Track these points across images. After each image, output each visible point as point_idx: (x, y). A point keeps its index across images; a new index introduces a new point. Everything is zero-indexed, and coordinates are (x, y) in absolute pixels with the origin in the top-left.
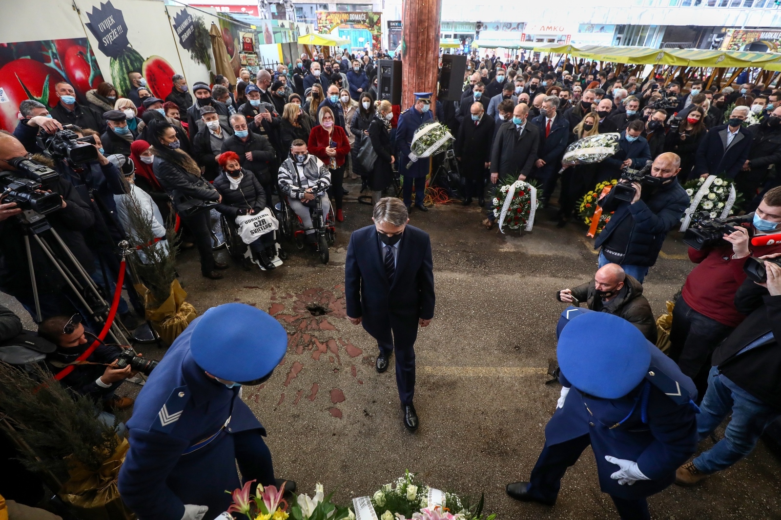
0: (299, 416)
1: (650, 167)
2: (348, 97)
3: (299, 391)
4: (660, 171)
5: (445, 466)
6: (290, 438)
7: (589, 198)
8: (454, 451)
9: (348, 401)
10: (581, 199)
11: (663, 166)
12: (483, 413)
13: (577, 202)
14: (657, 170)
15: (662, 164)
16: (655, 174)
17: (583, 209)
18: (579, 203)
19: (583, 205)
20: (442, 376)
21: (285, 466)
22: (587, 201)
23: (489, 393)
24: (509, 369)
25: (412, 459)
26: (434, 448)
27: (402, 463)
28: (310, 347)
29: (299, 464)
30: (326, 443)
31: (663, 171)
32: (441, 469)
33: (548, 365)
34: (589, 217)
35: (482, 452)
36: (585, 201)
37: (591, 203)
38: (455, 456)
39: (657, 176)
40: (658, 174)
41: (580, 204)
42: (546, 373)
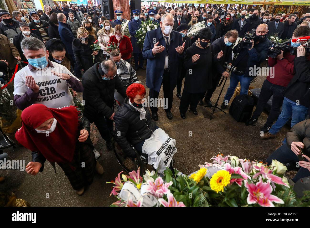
1: (255, 32)
2: (109, 26)
4: (261, 32)
11: (262, 30)
14: (259, 32)
15: (262, 29)
16: (258, 34)
24: (189, 119)
31: (262, 32)
33: (203, 114)
35: (190, 152)
39: (260, 35)
40: (260, 34)
42: (203, 117)
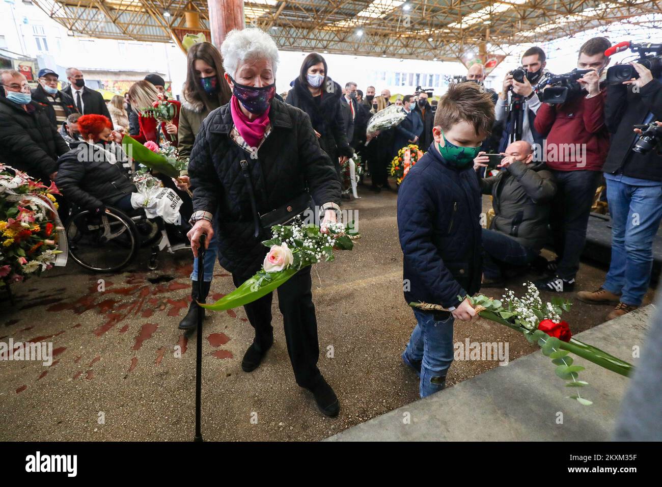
0: (167, 373)
3: (159, 349)
5: (381, 358)
6: (160, 399)
7: (397, 162)
8: (383, 344)
9: (235, 340)
10: (390, 165)
12: (393, 308)
13: (388, 168)
17: (394, 172)
18: (389, 168)
19: (393, 169)
20: (336, 292)
21: (162, 433)
22: (395, 165)
23: (389, 293)
25: (342, 364)
26: (361, 347)
27: (332, 373)
28: (162, 307)
29: (186, 422)
30: (221, 387)
32: (379, 363)
34: (400, 178)
36: (394, 165)
37: (398, 166)
38: (386, 348)
41: (390, 170)
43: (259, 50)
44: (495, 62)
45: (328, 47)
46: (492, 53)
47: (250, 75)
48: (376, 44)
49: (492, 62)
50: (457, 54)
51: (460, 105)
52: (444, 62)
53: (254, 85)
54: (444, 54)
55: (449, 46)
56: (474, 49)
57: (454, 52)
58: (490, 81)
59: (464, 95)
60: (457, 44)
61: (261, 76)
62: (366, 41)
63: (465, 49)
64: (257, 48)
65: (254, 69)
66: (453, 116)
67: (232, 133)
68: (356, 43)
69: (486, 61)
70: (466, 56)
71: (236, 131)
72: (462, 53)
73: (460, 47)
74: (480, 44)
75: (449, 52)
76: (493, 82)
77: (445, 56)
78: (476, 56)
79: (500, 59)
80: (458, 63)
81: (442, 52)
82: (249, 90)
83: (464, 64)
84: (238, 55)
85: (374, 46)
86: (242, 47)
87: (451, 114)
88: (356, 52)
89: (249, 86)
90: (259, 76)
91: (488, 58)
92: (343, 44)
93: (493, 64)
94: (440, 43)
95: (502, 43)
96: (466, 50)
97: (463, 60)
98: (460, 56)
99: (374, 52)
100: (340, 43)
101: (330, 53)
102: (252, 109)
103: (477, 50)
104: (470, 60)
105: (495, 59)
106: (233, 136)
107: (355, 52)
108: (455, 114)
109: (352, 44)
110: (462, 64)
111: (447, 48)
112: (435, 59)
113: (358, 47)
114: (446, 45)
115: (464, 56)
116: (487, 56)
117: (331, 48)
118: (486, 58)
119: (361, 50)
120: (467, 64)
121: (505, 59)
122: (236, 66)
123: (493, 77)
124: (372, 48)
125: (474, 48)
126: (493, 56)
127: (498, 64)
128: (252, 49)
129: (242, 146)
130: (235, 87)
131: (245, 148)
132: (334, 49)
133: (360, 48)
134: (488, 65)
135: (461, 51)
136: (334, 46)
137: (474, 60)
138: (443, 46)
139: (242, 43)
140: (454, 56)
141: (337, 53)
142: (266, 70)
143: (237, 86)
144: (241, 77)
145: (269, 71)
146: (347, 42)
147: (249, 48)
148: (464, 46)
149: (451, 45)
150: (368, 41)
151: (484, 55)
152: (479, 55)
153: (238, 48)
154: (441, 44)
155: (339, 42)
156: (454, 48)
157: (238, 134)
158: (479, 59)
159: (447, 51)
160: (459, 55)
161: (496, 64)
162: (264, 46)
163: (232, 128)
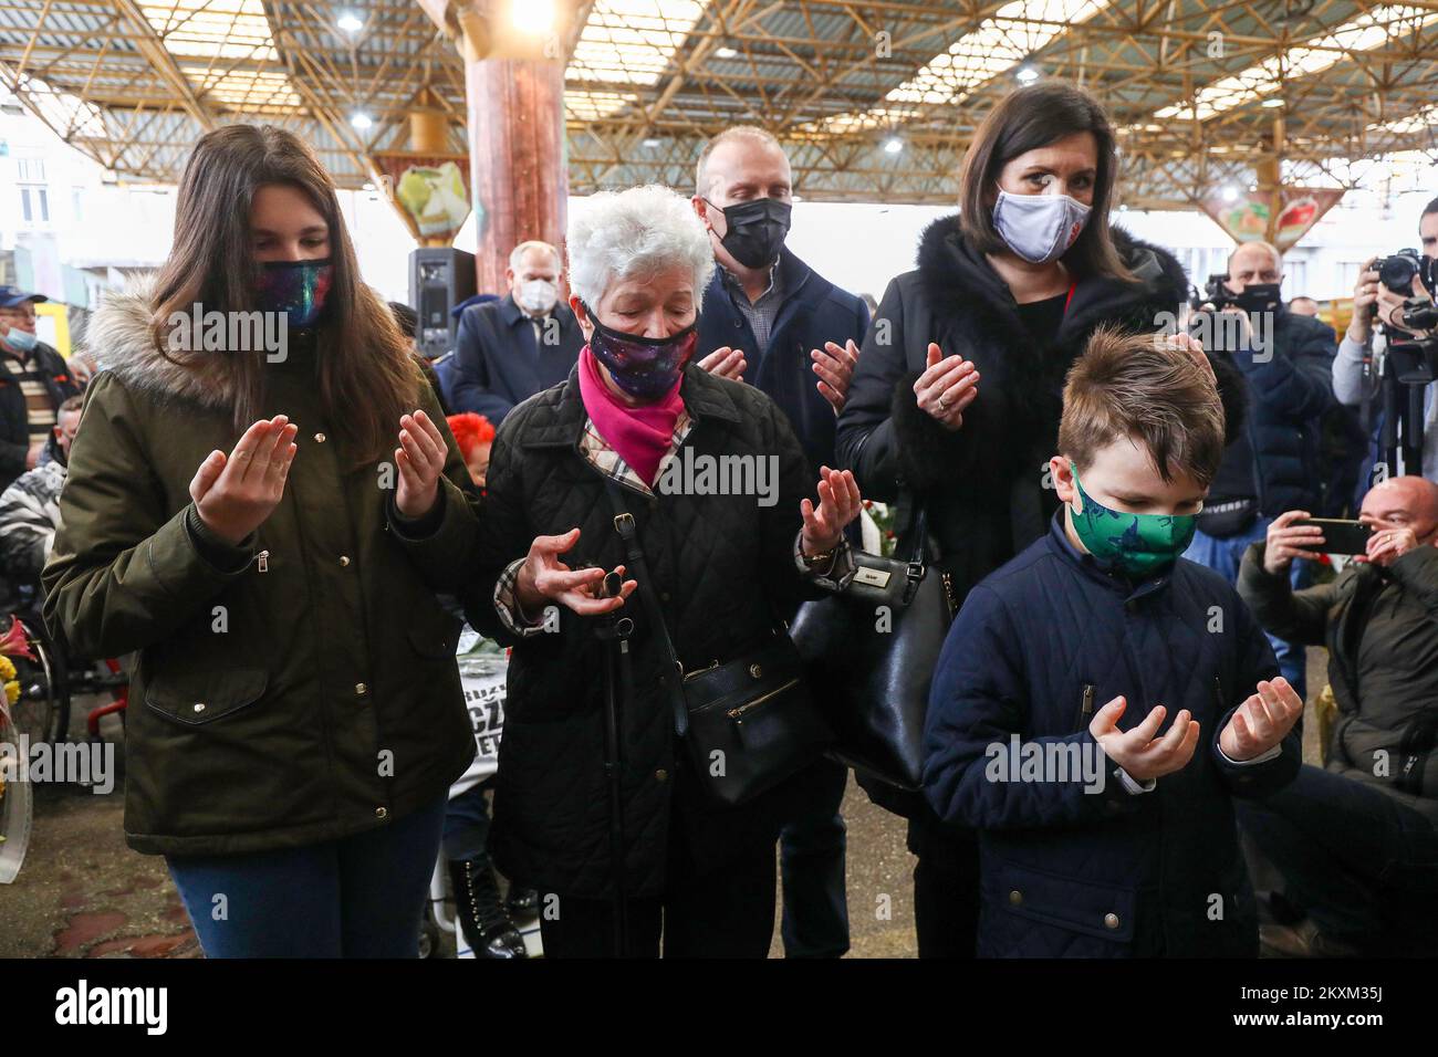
43: (666, 251)
44: (1311, 210)
45: (802, 186)
46: (1299, 184)
47: (637, 307)
48: (942, 172)
49: (1300, 209)
50: (1191, 190)
51: (1111, 397)
52: (1151, 213)
53: (645, 330)
54: (1151, 192)
55: (1165, 170)
56: (1239, 175)
57: (1181, 186)
58: (1303, 263)
59: (1125, 369)
60: (1188, 164)
61: (664, 307)
62: (913, 165)
63: (1213, 176)
64: (660, 247)
65: (651, 293)
66: (1094, 424)
67: (583, 444)
68: (884, 172)
69: (1282, 207)
70: (1216, 196)
71: (592, 438)
72: (1205, 188)
73: (1196, 171)
74: (1260, 162)
75: (1163, 187)
76: (1311, 264)
77: (1152, 197)
78: (1247, 194)
79: (1326, 203)
80: (1196, 213)
81: (1143, 188)
82: (633, 344)
83: (1214, 218)
84: (610, 259)
85: (938, 179)
86: (621, 242)
87: (1091, 421)
88: (885, 195)
89: (633, 333)
90: (661, 307)
91: (1286, 199)
92: (847, 176)
93: (1304, 216)
94: (1134, 163)
95: (1328, 155)
96: (1217, 179)
97: (1209, 208)
98: (1198, 194)
99: (936, 195)
100: (838, 173)
101: (808, 199)
102: (635, 388)
103: (1251, 178)
104: (1232, 205)
105: (1310, 201)
106: (586, 451)
107: (881, 196)
108: (1101, 422)
109: (872, 175)
110: (1206, 219)
111: (1159, 174)
112: (1123, 207)
113: (891, 182)
114: (1155, 167)
115: (1212, 197)
116: (1284, 193)
117: (811, 187)
118: (1281, 199)
119: (897, 190)
120: (1222, 216)
121: (1345, 199)
122: (602, 285)
123: (1311, 250)
124: (931, 184)
125: (1241, 170)
126: (1306, 192)
127: (1320, 216)
128: (648, 248)
129: (613, 474)
130: (597, 334)
131: (622, 478)
132: (821, 190)
133: (895, 184)
134: (1291, 219)
135: (1201, 181)
136: (820, 183)
137: (1245, 204)
138: (1144, 169)
139: (622, 233)
140: (1180, 195)
141: (830, 198)
142: (678, 293)
143: (600, 331)
144: (613, 311)
145: (686, 296)
146: (860, 171)
147: (642, 245)
148: (1210, 167)
149: (1170, 166)
150: (918, 164)
151: (1272, 187)
152: (1258, 192)
153: (613, 244)
154: (1139, 164)
155: (834, 171)
156: (1178, 174)
157: (599, 445)
158: (1260, 204)
159: (1158, 184)
160: (1195, 192)
161: (1316, 213)
162: (678, 240)
163: (582, 432)
